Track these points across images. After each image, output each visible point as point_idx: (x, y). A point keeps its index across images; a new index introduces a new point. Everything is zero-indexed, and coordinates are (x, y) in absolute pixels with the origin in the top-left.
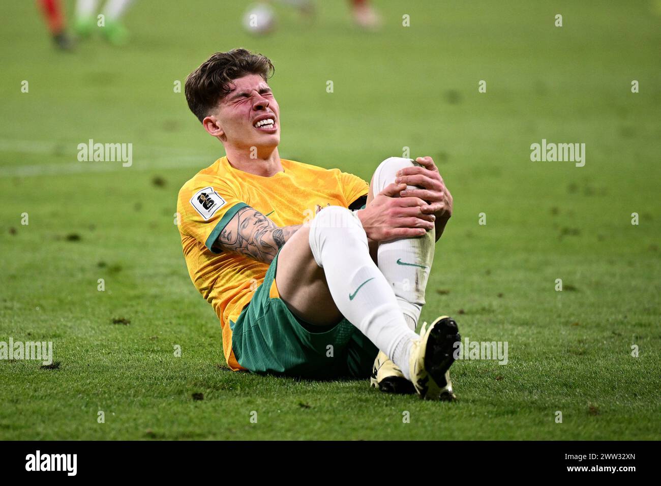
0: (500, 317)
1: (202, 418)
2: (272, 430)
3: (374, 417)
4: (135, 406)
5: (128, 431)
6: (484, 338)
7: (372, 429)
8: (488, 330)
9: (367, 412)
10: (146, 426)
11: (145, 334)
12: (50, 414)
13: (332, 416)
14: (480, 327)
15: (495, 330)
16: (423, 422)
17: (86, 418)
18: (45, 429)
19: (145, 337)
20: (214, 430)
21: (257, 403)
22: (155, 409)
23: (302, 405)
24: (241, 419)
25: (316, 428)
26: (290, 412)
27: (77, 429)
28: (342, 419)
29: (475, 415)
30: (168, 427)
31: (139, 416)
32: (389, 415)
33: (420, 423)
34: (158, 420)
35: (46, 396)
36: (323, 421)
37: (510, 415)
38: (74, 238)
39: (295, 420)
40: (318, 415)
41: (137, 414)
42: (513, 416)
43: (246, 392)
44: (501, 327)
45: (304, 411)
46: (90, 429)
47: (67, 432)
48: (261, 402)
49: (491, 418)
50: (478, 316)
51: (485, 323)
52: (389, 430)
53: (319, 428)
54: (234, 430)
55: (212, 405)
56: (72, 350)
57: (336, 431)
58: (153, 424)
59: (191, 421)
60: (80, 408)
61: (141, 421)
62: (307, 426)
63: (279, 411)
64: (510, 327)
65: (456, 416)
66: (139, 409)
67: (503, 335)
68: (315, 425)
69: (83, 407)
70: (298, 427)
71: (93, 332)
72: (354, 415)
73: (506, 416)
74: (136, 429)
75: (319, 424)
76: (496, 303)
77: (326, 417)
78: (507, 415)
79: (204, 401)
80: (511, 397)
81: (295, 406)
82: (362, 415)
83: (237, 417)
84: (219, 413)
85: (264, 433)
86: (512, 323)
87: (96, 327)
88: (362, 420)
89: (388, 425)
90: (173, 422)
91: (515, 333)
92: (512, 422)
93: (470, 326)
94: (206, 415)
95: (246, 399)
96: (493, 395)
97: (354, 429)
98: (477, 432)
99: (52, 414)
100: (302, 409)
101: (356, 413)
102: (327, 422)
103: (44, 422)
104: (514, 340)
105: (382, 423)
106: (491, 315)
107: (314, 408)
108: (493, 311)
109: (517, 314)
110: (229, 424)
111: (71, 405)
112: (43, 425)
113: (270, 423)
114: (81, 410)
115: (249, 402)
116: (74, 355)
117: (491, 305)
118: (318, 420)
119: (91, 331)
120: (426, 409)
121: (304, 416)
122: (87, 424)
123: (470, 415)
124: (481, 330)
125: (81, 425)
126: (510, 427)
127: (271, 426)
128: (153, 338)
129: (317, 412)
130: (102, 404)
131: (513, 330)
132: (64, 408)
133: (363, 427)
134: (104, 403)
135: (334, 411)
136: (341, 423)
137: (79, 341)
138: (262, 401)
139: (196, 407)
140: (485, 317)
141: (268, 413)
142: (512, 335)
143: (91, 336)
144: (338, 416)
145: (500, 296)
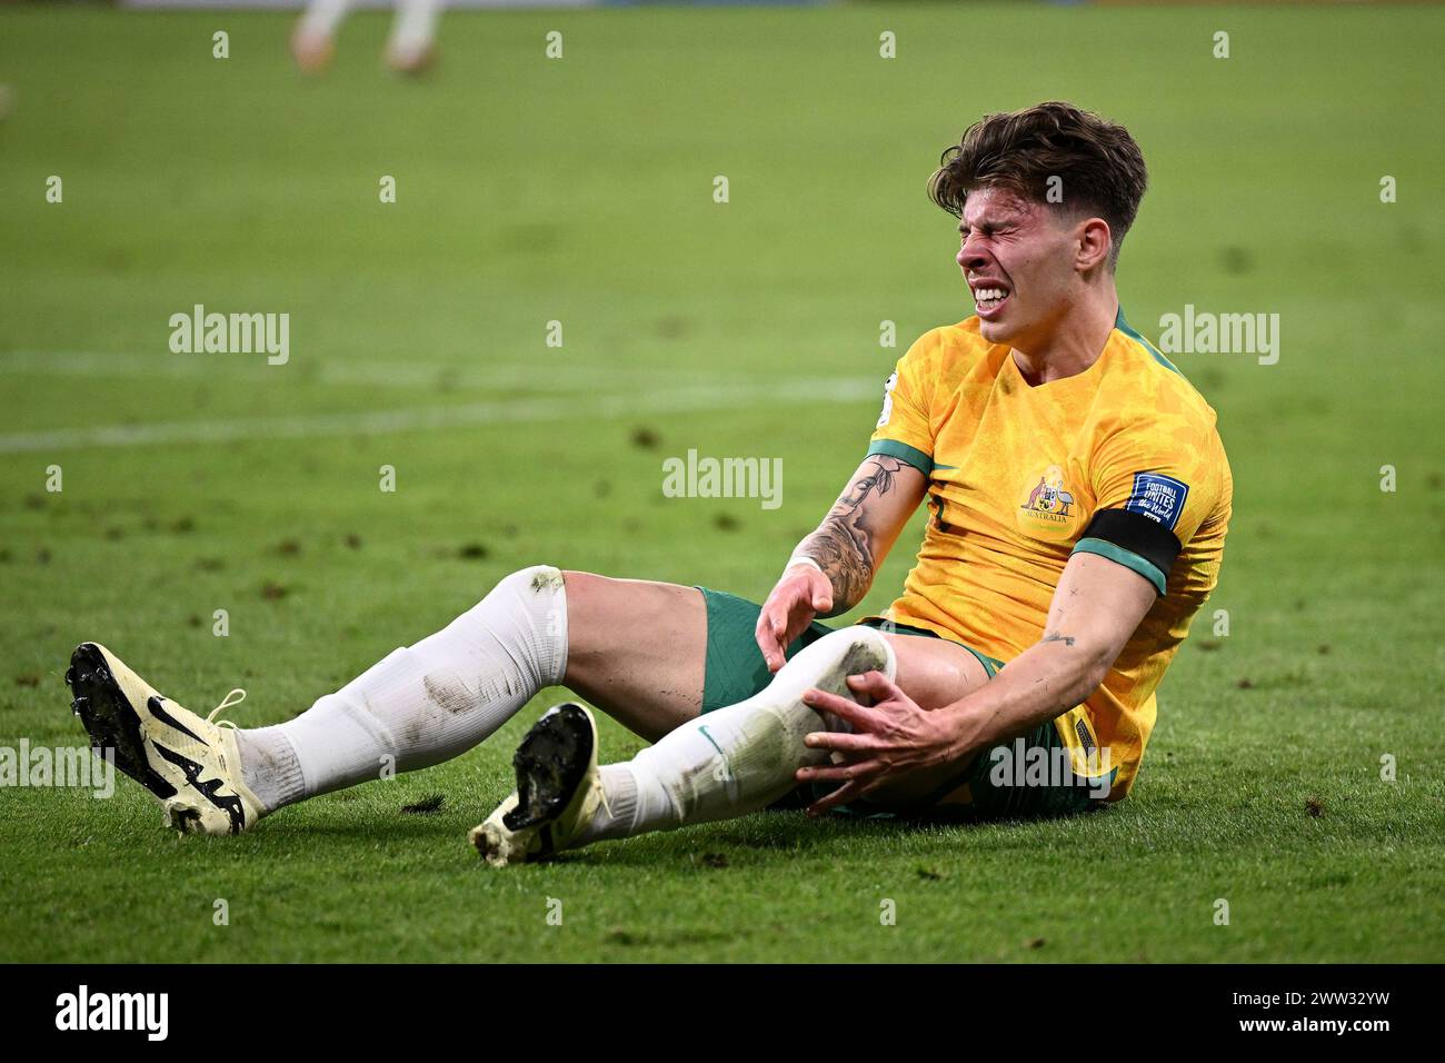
0: (1322, 692)
1: (722, 904)
2: (862, 924)
3: (1066, 894)
4: (589, 882)
5: (574, 932)
6: (1289, 735)
7: (1064, 918)
8: (1298, 719)
9: (1054, 884)
10: (612, 921)
11: (612, 738)
12: (420, 901)
13: (983, 895)
14: (1282, 714)
15: (1312, 720)
16: (1164, 902)
17: (493, 908)
18: (408, 930)
19: (612, 746)
20: (748, 926)
21: (835, 870)
22: (631, 886)
23: (922, 874)
24: (801, 904)
25: (950, 918)
26: (900, 887)
27: (474, 930)
28: (1003, 900)
29: (1268, 888)
30: (655, 922)
31: (597, 901)
32: (1097, 891)
33: (1158, 905)
34: (635, 908)
35: (413, 865)
36: (965, 904)
37: (1338, 886)
38: (474, 553)
39: (909, 903)
40: (954, 893)
41: (594, 898)
42: (1345, 888)
43: (812, 851)
44: (1323, 711)
45: (926, 886)
46: (500, 928)
47: (454, 936)
48: (841, 869)
49: (1300, 893)
50: (1278, 692)
51: (1292, 706)
52: (1096, 920)
53: (959, 918)
54: (786, 926)
55: (744, 877)
56: (467, 774)
57: (990, 923)
58: (626, 916)
59: (701, 909)
60: (482, 886)
61: (601, 911)
62: (932, 914)
63: (878, 887)
64: (1342, 712)
65: (1229, 889)
66: (599, 889)
67: (1328, 728)
68: (948, 913)
69: (486, 887)
70: (914, 917)
71: (510, 737)
72: (1028, 891)
73: (1330, 888)
74: (592, 924)
75: (956, 911)
76: (1314, 665)
77: (972, 897)
78: (1333, 885)
79: (728, 870)
80: (1341, 850)
81: (909, 876)
82: (1044, 890)
83: (794, 900)
84: (757, 893)
85: (847, 930)
86: (1346, 704)
87: (514, 729)
88: (1042, 901)
89: (1094, 909)
90: (665, 913)
91: (1352, 723)
92: (1341, 900)
93: (1262, 711)
94: (732, 897)
95: (813, 863)
96: (1305, 847)
97: (1026, 920)
98: (1272, 920)
99: (426, 900)
100: (924, 882)
101: (1031, 887)
102: (973, 906)
103: (408, 916)
104: (1349, 739)
105: (1083, 907)
106: (1305, 690)
107: (948, 879)
108: (1309, 682)
109: (1355, 686)
110: (776, 913)
111: (462, 882)
112: (406, 924)
113: (859, 910)
114: (483, 893)
115: (818, 869)
116: (471, 783)
117: (1303, 670)
118: (955, 902)
119: (506, 736)
120: (1172, 878)
121: (927, 896)
122: (495, 920)
123: (1259, 888)
124: (1283, 718)
125: (480, 920)
126: (1337, 908)
127: (860, 916)
128: (628, 747)
129: (954, 886)
130: (524, 877)
131: (1347, 717)
132: (449, 888)
133: (1043, 915)
134: (529, 877)
135: (987, 884)
136: (1001, 907)
137: (482, 754)
138: (845, 868)
139: (712, 881)
140: (1292, 694)
141: (856, 890)
142: (1345, 727)
143: (504, 746)
144: (995, 893)
145: (1324, 650)
